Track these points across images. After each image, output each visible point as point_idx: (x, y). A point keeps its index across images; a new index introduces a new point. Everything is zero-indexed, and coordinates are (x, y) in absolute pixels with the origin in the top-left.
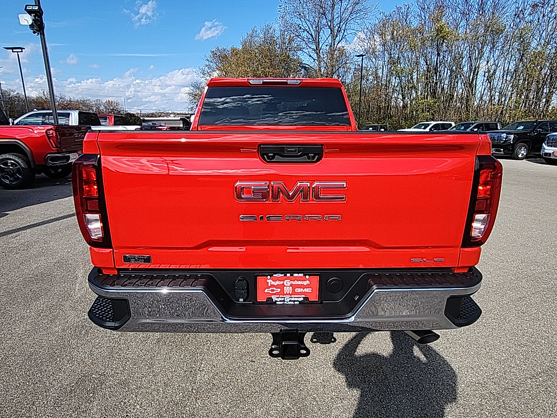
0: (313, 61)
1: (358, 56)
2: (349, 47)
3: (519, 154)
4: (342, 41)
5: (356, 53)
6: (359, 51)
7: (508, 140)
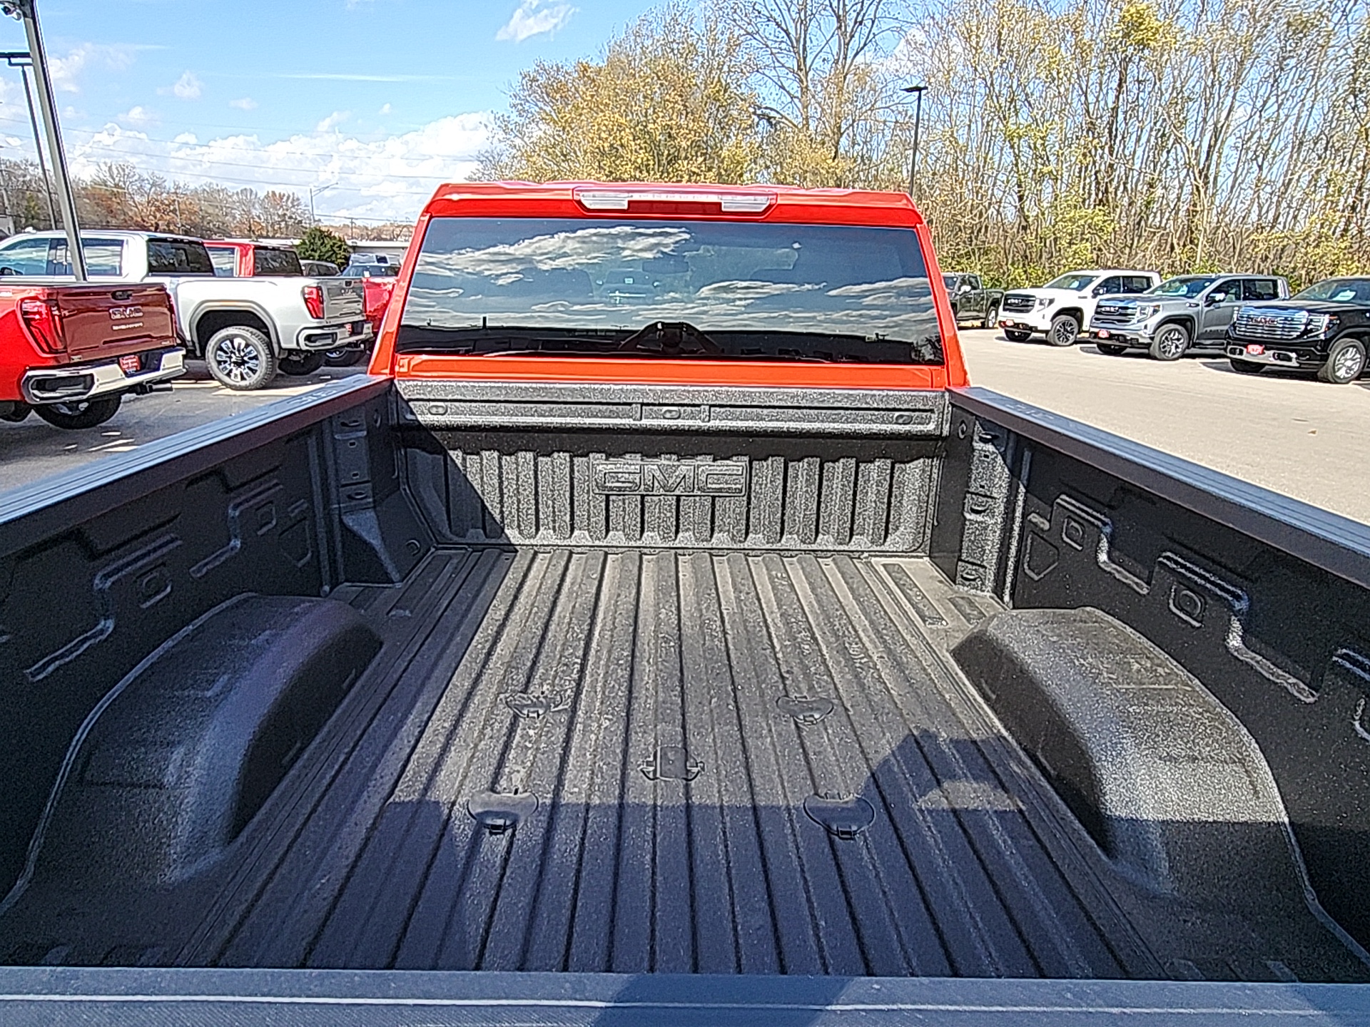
0: (790, 100)
1: (908, 90)
2: (882, 64)
3: (1339, 369)
4: (866, 48)
5: (900, 81)
6: (908, 77)
7: (1311, 331)
